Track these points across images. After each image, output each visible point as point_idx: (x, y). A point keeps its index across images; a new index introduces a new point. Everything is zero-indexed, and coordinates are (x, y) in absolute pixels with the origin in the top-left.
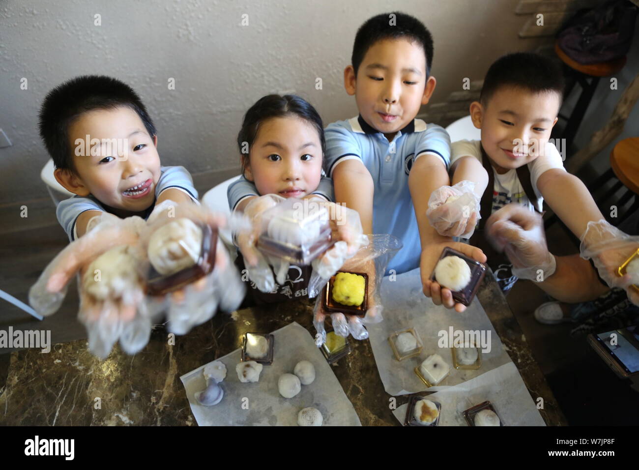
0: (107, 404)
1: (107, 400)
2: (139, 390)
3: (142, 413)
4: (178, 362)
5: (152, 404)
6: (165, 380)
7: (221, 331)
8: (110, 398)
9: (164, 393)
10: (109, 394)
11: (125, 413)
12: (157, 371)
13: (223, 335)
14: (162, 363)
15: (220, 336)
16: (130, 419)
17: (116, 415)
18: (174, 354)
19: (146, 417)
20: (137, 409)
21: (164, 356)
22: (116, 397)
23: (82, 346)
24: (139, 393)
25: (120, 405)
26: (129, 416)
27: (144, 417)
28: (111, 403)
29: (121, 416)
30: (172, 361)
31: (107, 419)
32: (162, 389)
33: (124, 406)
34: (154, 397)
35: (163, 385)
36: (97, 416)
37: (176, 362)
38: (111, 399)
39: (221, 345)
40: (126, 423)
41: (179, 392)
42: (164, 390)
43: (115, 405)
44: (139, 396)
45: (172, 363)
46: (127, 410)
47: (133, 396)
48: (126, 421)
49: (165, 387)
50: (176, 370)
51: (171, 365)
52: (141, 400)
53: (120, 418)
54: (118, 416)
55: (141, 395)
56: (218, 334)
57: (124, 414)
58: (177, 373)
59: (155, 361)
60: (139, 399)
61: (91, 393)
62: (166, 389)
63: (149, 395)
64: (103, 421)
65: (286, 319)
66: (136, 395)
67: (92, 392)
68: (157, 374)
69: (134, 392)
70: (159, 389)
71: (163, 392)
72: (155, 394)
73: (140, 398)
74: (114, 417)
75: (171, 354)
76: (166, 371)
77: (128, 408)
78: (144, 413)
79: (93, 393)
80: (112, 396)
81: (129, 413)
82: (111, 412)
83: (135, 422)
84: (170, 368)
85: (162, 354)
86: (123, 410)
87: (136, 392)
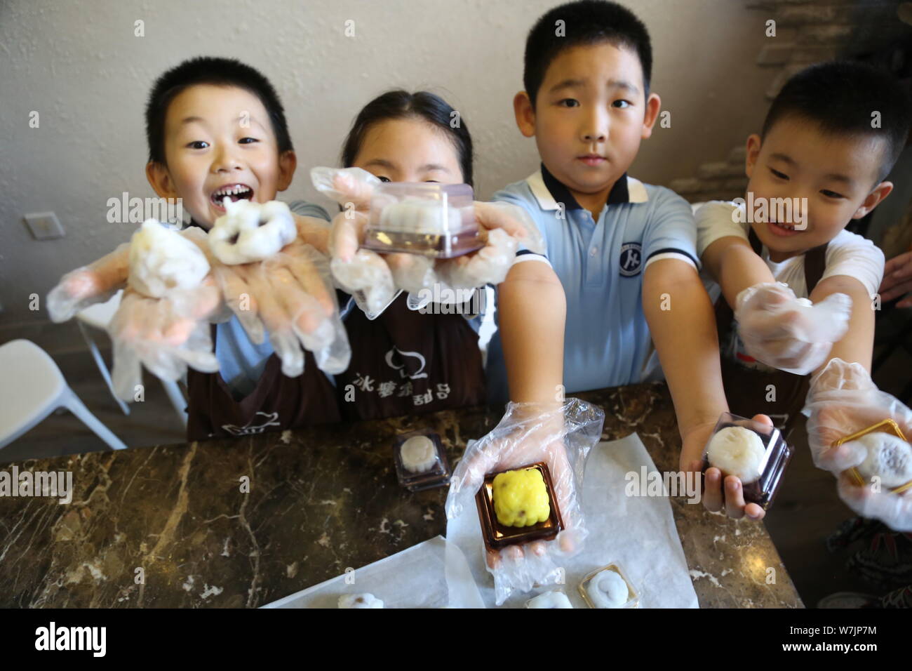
0: (76, 548)
1: (78, 543)
2: (125, 532)
3: (123, 565)
4: (191, 496)
5: (139, 553)
6: (166, 521)
7: (262, 457)
8: (82, 539)
9: (161, 540)
10: (82, 534)
11: (98, 563)
12: (158, 507)
13: (264, 463)
14: (168, 495)
15: (259, 464)
16: (104, 573)
17: (84, 565)
18: (188, 485)
19: (127, 571)
20: (118, 559)
21: (173, 486)
22: (90, 540)
23: (63, 464)
24: (125, 536)
25: (94, 551)
26: (103, 568)
27: (124, 571)
28: (82, 547)
29: (91, 567)
30: (183, 494)
31: (71, 570)
32: (159, 533)
33: (100, 553)
34: (145, 544)
35: (162, 526)
36: (57, 564)
37: (189, 496)
38: (83, 542)
39: (259, 476)
40: (96, 577)
41: (183, 540)
42: (162, 535)
43: (87, 550)
44: (124, 540)
45: (182, 497)
46: (103, 559)
47: (116, 540)
48: (97, 575)
49: (164, 532)
50: (186, 507)
51: (179, 499)
52: (126, 546)
53: (90, 571)
54: (86, 568)
55: (127, 539)
56: (257, 461)
57: (96, 565)
58: (185, 511)
59: (159, 492)
60: (123, 545)
61: (57, 530)
62: (165, 534)
63: (138, 541)
64: (64, 573)
65: (362, 446)
66: (121, 539)
67: (60, 528)
68: (157, 510)
69: (118, 534)
70: (155, 533)
71: (160, 538)
72: (147, 540)
73: (125, 543)
74: (81, 568)
75: (184, 484)
76: (171, 509)
77: (105, 557)
78: (125, 566)
79: (61, 530)
80: (86, 538)
81: (104, 564)
82: (79, 561)
83: (109, 578)
84: (178, 504)
85: (171, 483)
86: (96, 558)
87: (122, 534)
